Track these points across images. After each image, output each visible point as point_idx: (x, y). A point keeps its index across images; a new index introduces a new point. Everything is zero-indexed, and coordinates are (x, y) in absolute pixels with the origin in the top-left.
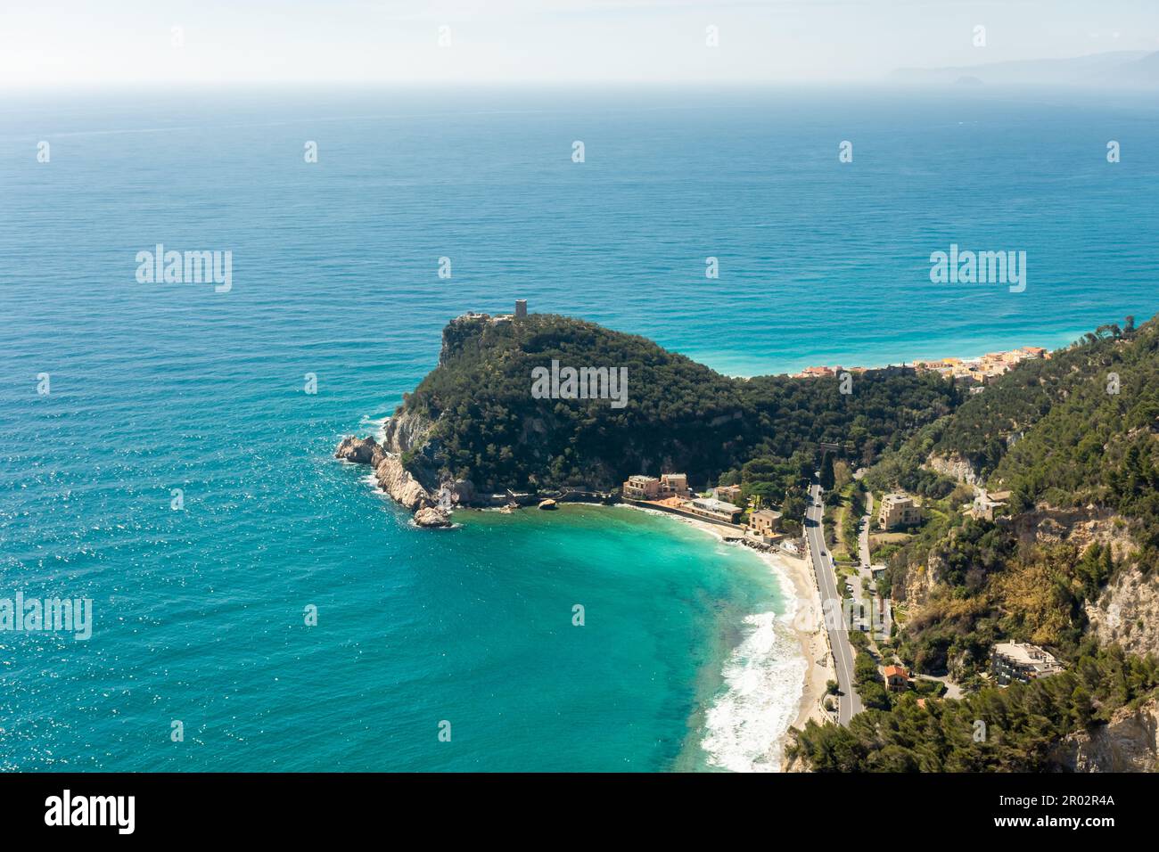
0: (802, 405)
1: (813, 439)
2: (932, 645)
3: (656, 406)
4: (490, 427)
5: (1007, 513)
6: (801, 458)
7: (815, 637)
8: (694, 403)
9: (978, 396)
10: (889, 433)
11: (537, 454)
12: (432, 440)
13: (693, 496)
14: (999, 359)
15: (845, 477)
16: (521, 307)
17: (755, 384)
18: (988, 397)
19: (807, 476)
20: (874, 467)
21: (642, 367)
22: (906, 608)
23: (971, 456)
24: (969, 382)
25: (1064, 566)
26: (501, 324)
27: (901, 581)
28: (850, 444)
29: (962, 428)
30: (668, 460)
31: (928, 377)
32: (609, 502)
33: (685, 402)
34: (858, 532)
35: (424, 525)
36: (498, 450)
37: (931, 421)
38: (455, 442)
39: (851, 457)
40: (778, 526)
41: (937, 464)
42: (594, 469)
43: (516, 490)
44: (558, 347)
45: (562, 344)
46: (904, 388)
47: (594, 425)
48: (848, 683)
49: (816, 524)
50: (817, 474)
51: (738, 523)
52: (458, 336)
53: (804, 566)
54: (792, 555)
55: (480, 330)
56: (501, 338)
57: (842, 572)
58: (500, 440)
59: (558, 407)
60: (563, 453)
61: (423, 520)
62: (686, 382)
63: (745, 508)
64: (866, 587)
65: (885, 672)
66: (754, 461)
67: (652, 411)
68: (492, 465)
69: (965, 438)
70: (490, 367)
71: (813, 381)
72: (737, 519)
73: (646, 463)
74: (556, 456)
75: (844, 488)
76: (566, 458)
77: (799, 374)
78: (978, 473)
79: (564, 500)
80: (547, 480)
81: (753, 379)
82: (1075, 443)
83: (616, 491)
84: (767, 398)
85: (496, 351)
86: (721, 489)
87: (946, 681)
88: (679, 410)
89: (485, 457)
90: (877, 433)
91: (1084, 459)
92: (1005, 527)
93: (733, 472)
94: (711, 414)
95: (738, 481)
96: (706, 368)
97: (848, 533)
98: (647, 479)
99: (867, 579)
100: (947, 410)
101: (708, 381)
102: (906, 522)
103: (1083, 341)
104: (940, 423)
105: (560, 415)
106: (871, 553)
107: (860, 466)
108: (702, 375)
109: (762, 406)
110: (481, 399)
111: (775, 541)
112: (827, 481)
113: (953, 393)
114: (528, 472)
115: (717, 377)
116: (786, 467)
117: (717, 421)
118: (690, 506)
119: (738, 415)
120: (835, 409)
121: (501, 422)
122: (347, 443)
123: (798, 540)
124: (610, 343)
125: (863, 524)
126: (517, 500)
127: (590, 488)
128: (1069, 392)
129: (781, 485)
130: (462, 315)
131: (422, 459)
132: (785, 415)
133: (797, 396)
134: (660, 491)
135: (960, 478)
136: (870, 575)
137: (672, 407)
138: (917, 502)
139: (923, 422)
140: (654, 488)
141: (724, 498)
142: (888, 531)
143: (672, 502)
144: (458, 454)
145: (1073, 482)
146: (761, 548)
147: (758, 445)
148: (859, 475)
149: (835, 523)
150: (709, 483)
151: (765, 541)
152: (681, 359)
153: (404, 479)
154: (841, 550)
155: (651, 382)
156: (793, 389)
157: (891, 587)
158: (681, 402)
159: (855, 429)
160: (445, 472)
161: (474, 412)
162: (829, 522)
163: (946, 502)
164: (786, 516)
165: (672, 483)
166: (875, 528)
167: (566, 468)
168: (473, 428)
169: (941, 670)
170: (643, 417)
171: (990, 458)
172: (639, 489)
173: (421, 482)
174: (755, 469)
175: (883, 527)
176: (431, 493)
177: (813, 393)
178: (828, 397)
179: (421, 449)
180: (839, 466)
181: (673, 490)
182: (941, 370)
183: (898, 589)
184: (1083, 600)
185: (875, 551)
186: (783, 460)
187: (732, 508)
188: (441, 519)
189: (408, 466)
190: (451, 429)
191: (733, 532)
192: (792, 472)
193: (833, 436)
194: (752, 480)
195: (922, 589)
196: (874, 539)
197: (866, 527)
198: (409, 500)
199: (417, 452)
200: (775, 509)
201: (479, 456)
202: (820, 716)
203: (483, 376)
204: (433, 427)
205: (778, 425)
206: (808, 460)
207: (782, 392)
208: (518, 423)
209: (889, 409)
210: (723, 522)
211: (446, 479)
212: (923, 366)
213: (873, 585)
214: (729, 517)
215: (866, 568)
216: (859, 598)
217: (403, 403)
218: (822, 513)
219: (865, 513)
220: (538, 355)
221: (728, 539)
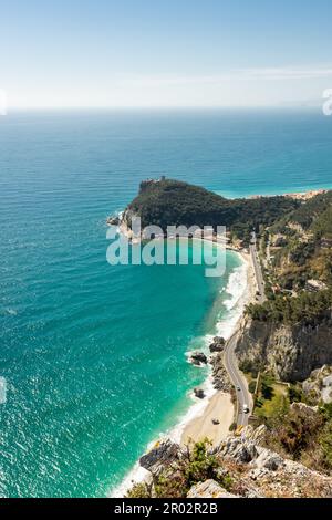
0: (250, 207)
1: (253, 218)
2: (288, 280)
3: (205, 208)
4: (154, 214)
5: (312, 241)
6: (249, 224)
7: (253, 278)
9: (304, 204)
10: (277, 216)
14: (311, 193)
15: (263, 230)
16: (164, 177)
17: (235, 201)
18: (308, 204)
19: (251, 229)
20: (271, 227)
21: (201, 196)
22: (281, 269)
23: (301, 223)
24: (301, 200)
26: (158, 182)
27: (279, 261)
28: (264, 220)
29: (299, 215)
31: (289, 199)
33: (214, 207)
34: (266, 246)
37: (290, 212)
39: (265, 224)
40: (241, 244)
41: (291, 226)
44: (175, 189)
46: (282, 202)
47: (186, 213)
48: (262, 291)
49: (254, 244)
50: (254, 229)
52: (144, 186)
53: (250, 256)
54: (246, 253)
55: (151, 184)
56: (157, 187)
57: (261, 258)
58: (157, 218)
59: (175, 208)
62: (214, 200)
63: (232, 239)
64: (268, 263)
65: (274, 289)
66: (235, 225)
69: (300, 218)
70: (154, 196)
71: (253, 200)
72: (229, 242)
73: (201, 225)
74: (174, 223)
75: (262, 233)
77: (249, 198)
78: (304, 229)
81: (235, 199)
84: (239, 205)
85: (156, 191)
87: (292, 291)
88: (212, 209)
89: (153, 224)
90: (273, 216)
92: (311, 245)
94: (222, 210)
95: (230, 231)
96: (220, 196)
97: (263, 247)
99: (269, 261)
100: (294, 209)
101: (221, 200)
102: (281, 243)
104: (292, 213)
105: (176, 211)
107: (267, 226)
108: (219, 198)
109: (237, 208)
110: (151, 205)
111: (241, 249)
112: (257, 231)
113: (296, 204)
115: (224, 199)
116: (244, 227)
117: (223, 213)
119: (230, 211)
120: (260, 209)
121: (157, 213)
122: (111, 219)
123: (248, 249)
124: (191, 188)
125: (268, 244)
129: (243, 232)
130: (145, 180)
132: (245, 210)
133: (248, 204)
135: (298, 230)
137: (210, 208)
138: (285, 237)
139: (287, 213)
142: (276, 246)
146: (236, 251)
147: (236, 220)
148: (267, 229)
149: (259, 244)
151: (238, 249)
152: (213, 193)
154: (261, 251)
155: (203, 201)
156: (247, 202)
157: (276, 263)
158: (212, 207)
159: (266, 215)
161: (149, 209)
162: (257, 243)
163: (294, 237)
164: (244, 241)
166: (272, 245)
169: (291, 288)
170: (201, 211)
171: (307, 224)
174: (235, 227)
175: (274, 245)
177: (253, 204)
178: (258, 205)
180: (261, 226)
182: (293, 197)
183: (278, 264)
185: (271, 252)
186: (244, 224)
187: (228, 239)
189: (129, 226)
190: (142, 215)
191: (228, 246)
192: (246, 228)
193: (259, 217)
194: (234, 230)
195: (286, 264)
196: (271, 249)
200: (241, 239)
201: (150, 223)
202: (254, 302)
203: (152, 198)
205: (242, 214)
206: (251, 224)
207: (243, 203)
208: (163, 213)
209: (277, 209)
212: (287, 195)
213: (271, 262)
214: (227, 242)
215: (269, 257)
216: (266, 266)
217: (127, 207)
218: (255, 241)
219: (268, 241)
220: (169, 192)
221: (226, 249)
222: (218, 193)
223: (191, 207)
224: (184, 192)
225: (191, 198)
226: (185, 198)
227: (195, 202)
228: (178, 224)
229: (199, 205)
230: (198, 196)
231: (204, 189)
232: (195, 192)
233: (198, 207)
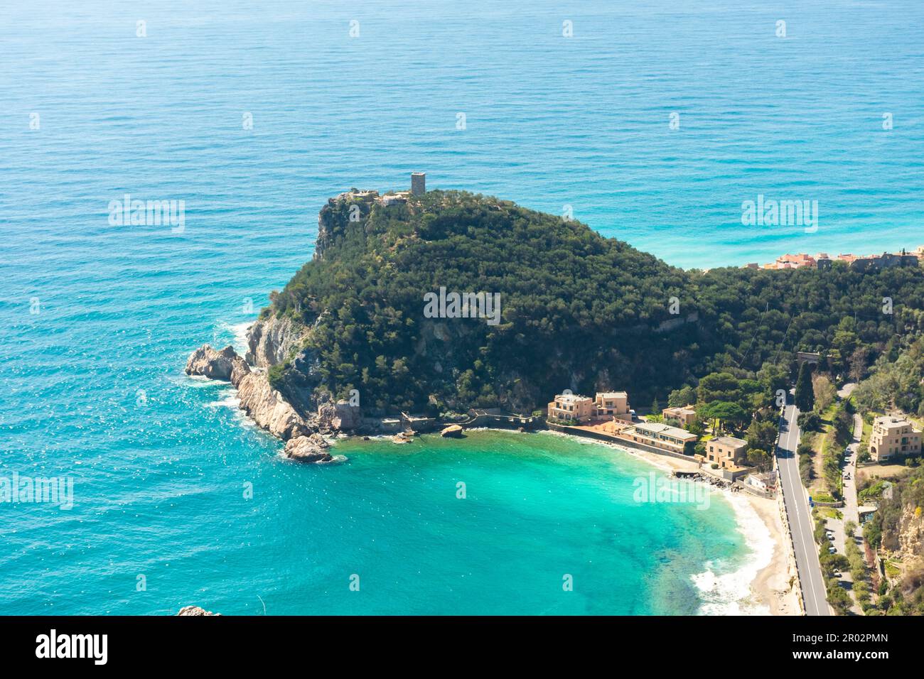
1: (787, 347)
3: (589, 307)
4: (379, 334)
6: (773, 372)
7: (786, 597)
8: (637, 303)
10: (884, 339)
11: (439, 368)
12: (307, 351)
13: (635, 420)
15: (828, 395)
17: (715, 277)
19: (779, 393)
20: (864, 382)
21: (572, 256)
22: (900, 559)
26: (392, 203)
27: (894, 526)
28: (835, 353)
30: (604, 374)
32: (530, 428)
33: (625, 302)
34: (842, 464)
35: (297, 458)
36: (390, 364)
38: (336, 354)
39: (836, 370)
40: (741, 457)
42: (512, 387)
43: (412, 413)
44: (464, 232)
45: (470, 229)
46: (904, 280)
49: (790, 455)
50: (793, 391)
51: (692, 454)
52: (338, 218)
53: (774, 506)
54: (759, 493)
55: (366, 211)
56: (393, 221)
57: (822, 514)
58: (391, 351)
60: (472, 367)
61: (295, 451)
62: (627, 275)
63: (701, 434)
64: (850, 534)
66: (713, 376)
67: (584, 313)
68: (382, 382)
70: (379, 259)
71: (789, 273)
72: (691, 449)
73: (576, 378)
74: (462, 370)
75: (826, 408)
76: (476, 372)
77: (772, 265)
79: (473, 425)
80: (451, 402)
81: (713, 271)
83: (538, 414)
84: (729, 295)
85: (386, 238)
86: (670, 411)
88: (618, 311)
89: (374, 373)
90: (869, 338)
93: (686, 389)
94: (658, 317)
95: (692, 400)
96: (652, 258)
97: (830, 466)
98: (579, 399)
99: (852, 524)
101: (655, 274)
102: (903, 452)
106: (858, 491)
107: (847, 381)
108: (648, 266)
109: (722, 306)
110: (368, 298)
111: (737, 477)
112: (804, 400)
114: (429, 390)
115: (667, 269)
116: (752, 383)
117: (665, 326)
118: (632, 432)
119: (693, 317)
120: (816, 309)
121: (393, 328)
122: (200, 355)
123: (767, 475)
124: (531, 227)
125: (849, 454)
126: (414, 426)
127: (506, 410)
129: (747, 406)
130: (342, 192)
131: (294, 375)
132: (753, 317)
133: (768, 292)
134: (594, 413)
136: (856, 519)
137: (610, 307)
138: (917, 426)
140: (587, 411)
141: (674, 422)
142: (880, 463)
143: (608, 428)
144: (340, 367)
146: (720, 484)
147: (718, 355)
148: (846, 392)
149: (813, 454)
150: (656, 403)
151: (726, 476)
152: (621, 247)
153: (272, 401)
154: (821, 487)
155: (583, 277)
156: (762, 283)
157: (882, 532)
158: (620, 301)
159: (841, 335)
160: (323, 391)
161: (360, 315)
162: (807, 452)
164: (752, 445)
165: (609, 403)
166: (864, 459)
167: (475, 386)
168: (357, 335)
170: (572, 321)
172: (568, 411)
173: (294, 405)
174: (713, 385)
175: (876, 457)
176: (305, 417)
177: (788, 288)
178: (807, 294)
179: (292, 362)
180: (820, 382)
181: (610, 413)
183: (890, 535)
185: (866, 490)
186: (750, 374)
187: (685, 435)
188: (319, 451)
189: (277, 384)
190: (331, 336)
191: (686, 465)
192: (760, 389)
193: (813, 343)
194: (709, 399)
195: (919, 536)
196: (863, 474)
197: (853, 458)
198: (278, 427)
199: (288, 366)
200: (739, 436)
201: (365, 370)
203: (370, 269)
204: (308, 334)
205: (743, 330)
206: (780, 375)
207: (749, 287)
208: (415, 329)
210: (674, 453)
211: (325, 400)
213: (859, 531)
214: (681, 447)
215: (852, 510)
216: (841, 546)
217: (270, 304)
218: (799, 441)
219: (852, 440)
220: (440, 243)
221: (679, 475)
223: (528, 300)
224: (501, 240)
225: (532, 266)
226: (510, 265)
227: (549, 282)
228: (480, 372)
229: (567, 297)
230: (562, 257)
231: (586, 228)
232: (549, 244)
233: (561, 304)
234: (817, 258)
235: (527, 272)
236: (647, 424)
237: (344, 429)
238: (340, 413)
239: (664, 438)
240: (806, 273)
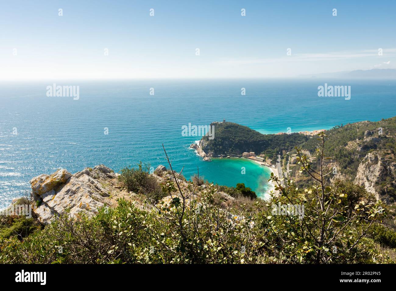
0: (277, 140)
1: (279, 146)
2: (300, 186)
3: (249, 139)
4: (218, 143)
5: (315, 161)
6: (276, 150)
9: (311, 139)
10: (294, 145)
11: (227, 148)
12: (207, 145)
14: (316, 132)
15: (285, 154)
17: (268, 136)
18: (313, 139)
19: (277, 153)
20: (291, 152)
21: (247, 132)
22: (295, 178)
23: (309, 150)
24: (310, 136)
25: (326, 171)
26: (220, 124)
27: (294, 173)
28: (286, 147)
29: (308, 145)
30: (251, 149)
31: (302, 135)
32: (240, 157)
34: (287, 164)
36: (219, 147)
37: (302, 143)
38: (212, 145)
39: (286, 150)
40: (271, 162)
41: (303, 152)
42: (237, 151)
43: (222, 154)
44: (231, 128)
46: (297, 137)
47: (237, 143)
49: (279, 162)
50: (279, 153)
53: (276, 170)
54: (274, 168)
55: (217, 125)
56: (220, 126)
57: (283, 171)
58: (220, 145)
59: (231, 139)
61: (205, 159)
62: (255, 135)
63: (265, 159)
64: (288, 174)
66: (267, 150)
68: (218, 150)
69: (308, 147)
70: (218, 132)
71: (279, 135)
72: (264, 161)
73: (247, 150)
74: (230, 148)
75: (285, 155)
77: (277, 134)
78: (311, 153)
79: (231, 156)
80: (228, 153)
82: (329, 148)
83: (241, 155)
84: (270, 138)
85: (219, 129)
86: (261, 155)
88: (253, 140)
89: (217, 148)
90: (291, 145)
91: (331, 151)
92: (314, 164)
93: (263, 152)
94: (259, 141)
95: (264, 154)
96: (259, 132)
97: (285, 164)
98: (247, 153)
99: (288, 173)
100: (305, 141)
101: (259, 135)
103: (332, 129)
104: (304, 144)
105: (231, 141)
106: (289, 168)
107: (288, 151)
108: (258, 134)
109: (269, 140)
110: (216, 137)
111: (271, 165)
112: (281, 154)
113: (306, 138)
114: (225, 151)
115: (261, 134)
117: (260, 142)
118: (255, 158)
119: (265, 141)
120: (283, 141)
121: (220, 142)
122: (192, 145)
123: (275, 165)
124: (241, 128)
126: (223, 156)
127: (236, 154)
128: (329, 138)
129: (272, 155)
132: (274, 142)
133: (276, 138)
135: (307, 154)
137: (252, 140)
139: (300, 143)
140: (248, 155)
141: (261, 157)
142: (293, 164)
143: (252, 157)
144: (212, 147)
145: (328, 156)
146: (268, 166)
147: (268, 147)
148: (288, 153)
149: (282, 162)
150: (259, 154)
151: (269, 165)
152: (254, 131)
153: (202, 152)
154: (283, 167)
155: (248, 135)
156: (275, 137)
157: (293, 174)
158: (254, 139)
159: (287, 145)
160: (210, 151)
161: (215, 140)
162: (281, 162)
164: (273, 161)
165: (252, 154)
166: (290, 163)
167: (232, 151)
168: (215, 143)
170: (246, 141)
171: (313, 151)
172: (245, 155)
173: (205, 152)
174: (267, 151)
175: (292, 163)
176: (207, 154)
177: (279, 137)
178: (282, 138)
180: (284, 151)
181: (252, 155)
182: (304, 134)
183: (294, 175)
184: (329, 178)
185: (290, 168)
186: (273, 150)
187: (263, 159)
188: (209, 159)
189: (203, 149)
190: (211, 143)
191: (263, 163)
192: (274, 152)
193: (283, 146)
194: (267, 154)
195: (298, 175)
196: (290, 165)
197: (289, 163)
198: (203, 156)
199: (205, 147)
200: (271, 159)
201: (216, 148)
204: (208, 142)
205: (272, 143)
206: (278, 150)
207: (273, 137)
208: (223, 142)
209: (294, 141)
210: (261, 161)
212: (301, 133)
213: (289, 174)
214: (262, 160)
215: (288, 171)
216: (286, 176)
217: (202, 138)
218: (280, 160)
219: (288, 160)
220: (227, 129)
221: (262, 165)
222: (257, 131)
223: (241, 138)
224: (236, 129)
225: (241, 133)
226: (237, 133)
227: (243, 136)
228: (233, 148)
229: (246, 138)
230: (245, 132)
231: (249, 128)
232: (243, 130)
233: (245, 139)
234: (284, 133)
235: (240, 134)
236: (257, 157)
237: (212, 156)
238: (212, 154)
239: (260, 159)
240: (282, 135)
